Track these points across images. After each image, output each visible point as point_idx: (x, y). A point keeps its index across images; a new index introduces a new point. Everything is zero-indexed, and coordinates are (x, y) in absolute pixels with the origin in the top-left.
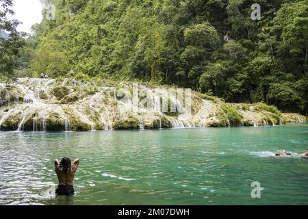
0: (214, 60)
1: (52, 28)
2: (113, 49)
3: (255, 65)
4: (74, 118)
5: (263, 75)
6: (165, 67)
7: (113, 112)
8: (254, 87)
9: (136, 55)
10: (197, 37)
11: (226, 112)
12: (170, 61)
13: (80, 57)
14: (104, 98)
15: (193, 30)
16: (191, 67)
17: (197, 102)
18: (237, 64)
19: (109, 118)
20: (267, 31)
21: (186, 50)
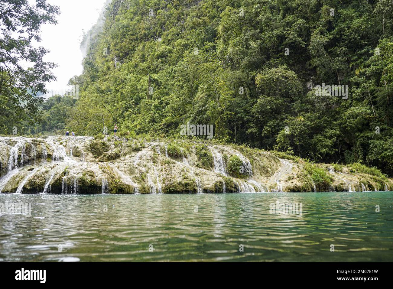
0: (295, 113)
1: (93, 81)
2: (168, 103)
3: (349, 118)
4: (113, 177)
5: (361, 131)
6: (233, 124)
7: (164, 172)
8: (350, 146)
9: (196, 109)
10: (273, 85)
11: (310, 173)
12: (239, 115)
13: (126, 114)
14: (152, 155)
15: (267, 75)
16: (265, 123)
17: (273, 162)
18: (325, 118)
19: (158, 179)
20: (362, 74)
21: (259, 100)
